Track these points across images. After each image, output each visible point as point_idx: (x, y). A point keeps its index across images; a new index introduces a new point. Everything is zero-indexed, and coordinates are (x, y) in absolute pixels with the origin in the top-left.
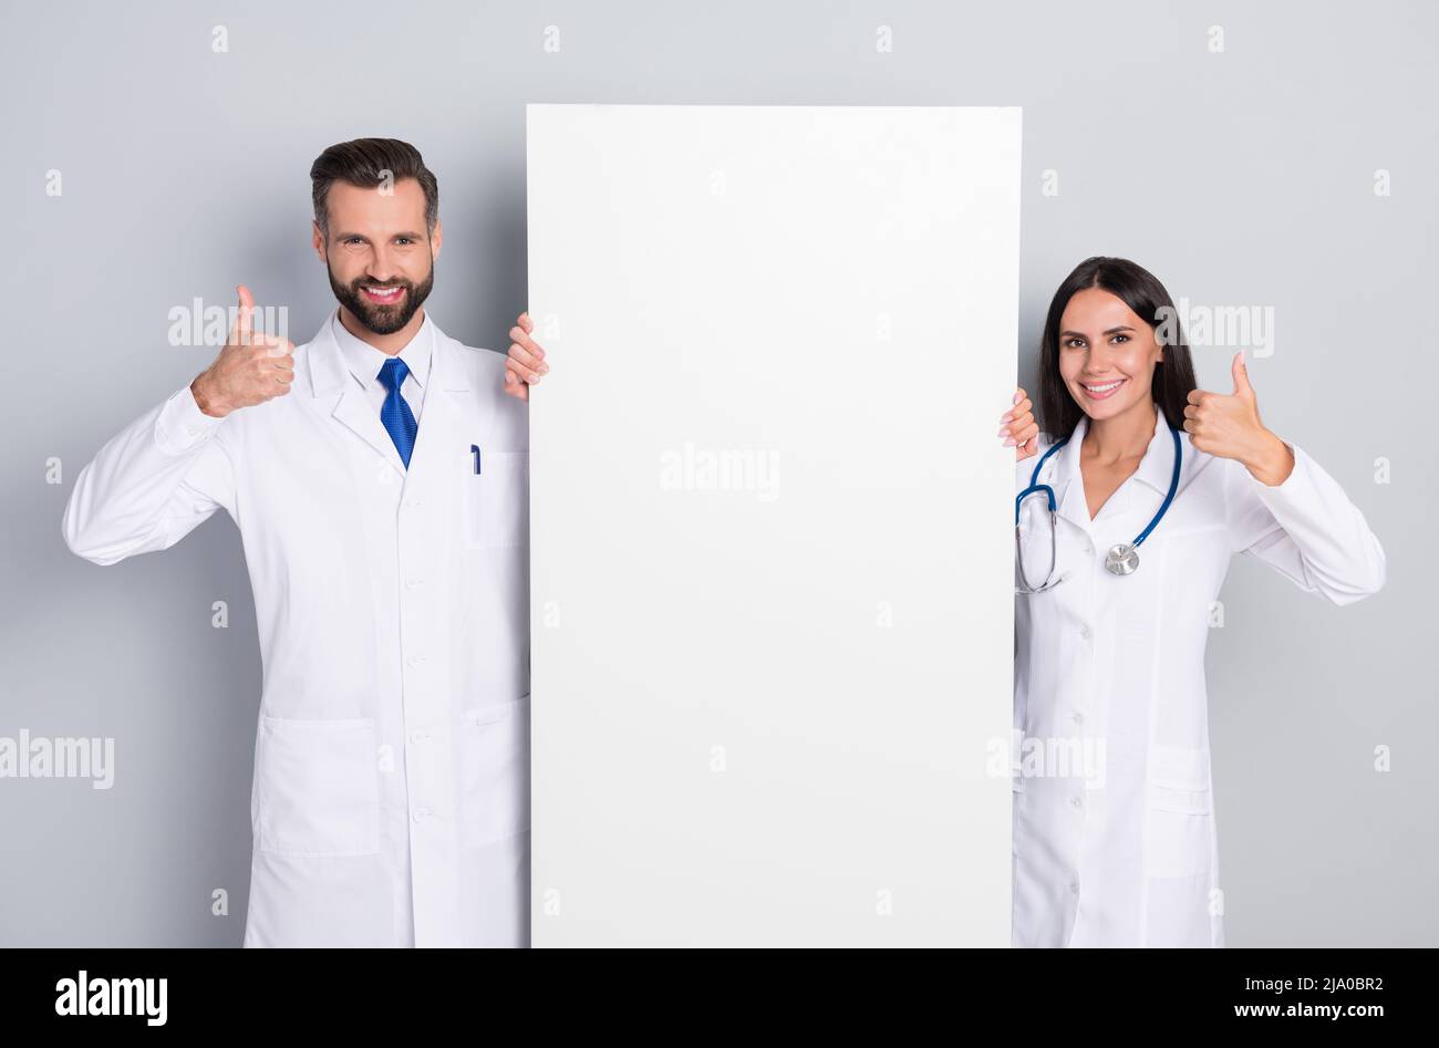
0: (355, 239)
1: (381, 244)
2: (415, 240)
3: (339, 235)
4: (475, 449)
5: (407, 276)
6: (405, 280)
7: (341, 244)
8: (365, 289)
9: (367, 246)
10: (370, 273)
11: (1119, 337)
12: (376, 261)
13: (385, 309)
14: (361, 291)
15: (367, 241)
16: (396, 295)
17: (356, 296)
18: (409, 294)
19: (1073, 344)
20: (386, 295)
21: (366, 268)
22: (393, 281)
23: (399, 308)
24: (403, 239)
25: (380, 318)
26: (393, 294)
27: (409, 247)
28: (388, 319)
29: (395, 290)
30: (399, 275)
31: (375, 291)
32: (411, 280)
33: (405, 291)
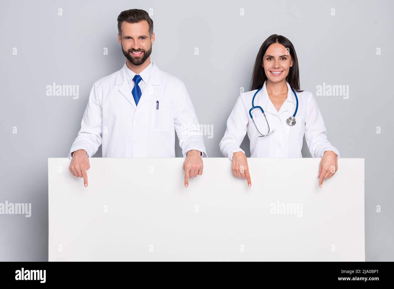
0: (129, 38)
1: (136, 39)
2: (146, 38)
3: (124, 36)
4: (158, 102)
5: (143, 48)
6: (143, 49)
7: (125, 39)
8: (132, 52)
9: (132, 40)
10: (133, 47)
11: (283, 58)
12: (134, 44)
13: (137, 58)
14: (130, 53)
15: (132, 38)
16: (141, 54)
17: (129, 54)
18: (144, 54)
19: (269, 59)
20: (137, 54)
21: (132, 46)
22: (139, 50)
23: (141, 58)
24: (142, 38)
25: (136, 61)
26: (140, 54)
27: (144, 40)
28: (138, 61)
29: (140, 53)
30: (141, 48)
31: (134, 53)
32: (145, 49)
33: (143, 53)
